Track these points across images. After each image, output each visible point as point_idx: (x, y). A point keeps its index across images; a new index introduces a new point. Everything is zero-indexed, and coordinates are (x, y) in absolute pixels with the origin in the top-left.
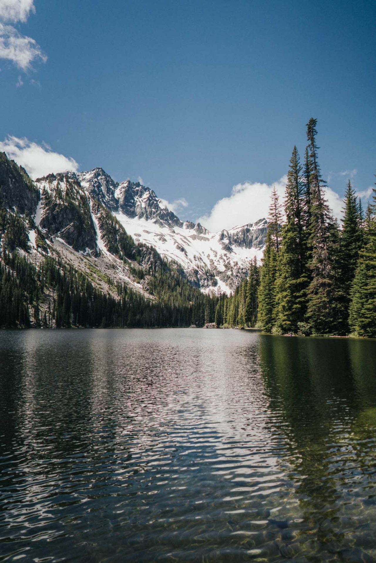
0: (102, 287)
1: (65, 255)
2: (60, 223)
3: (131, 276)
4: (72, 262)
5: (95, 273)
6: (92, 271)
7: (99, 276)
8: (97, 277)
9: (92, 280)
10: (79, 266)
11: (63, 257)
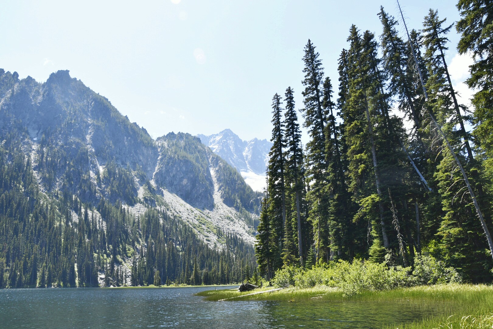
0: (209, 239)
1: (174, 207)
2: (174, 176)
3: (246, 227)
4: (180, 214)
5: (204, 224)
6: (201, 223)
7: (208, 228)
8: (206, 228)
9: (199, 232)
10: (188, 218)
11: (172, 209)
